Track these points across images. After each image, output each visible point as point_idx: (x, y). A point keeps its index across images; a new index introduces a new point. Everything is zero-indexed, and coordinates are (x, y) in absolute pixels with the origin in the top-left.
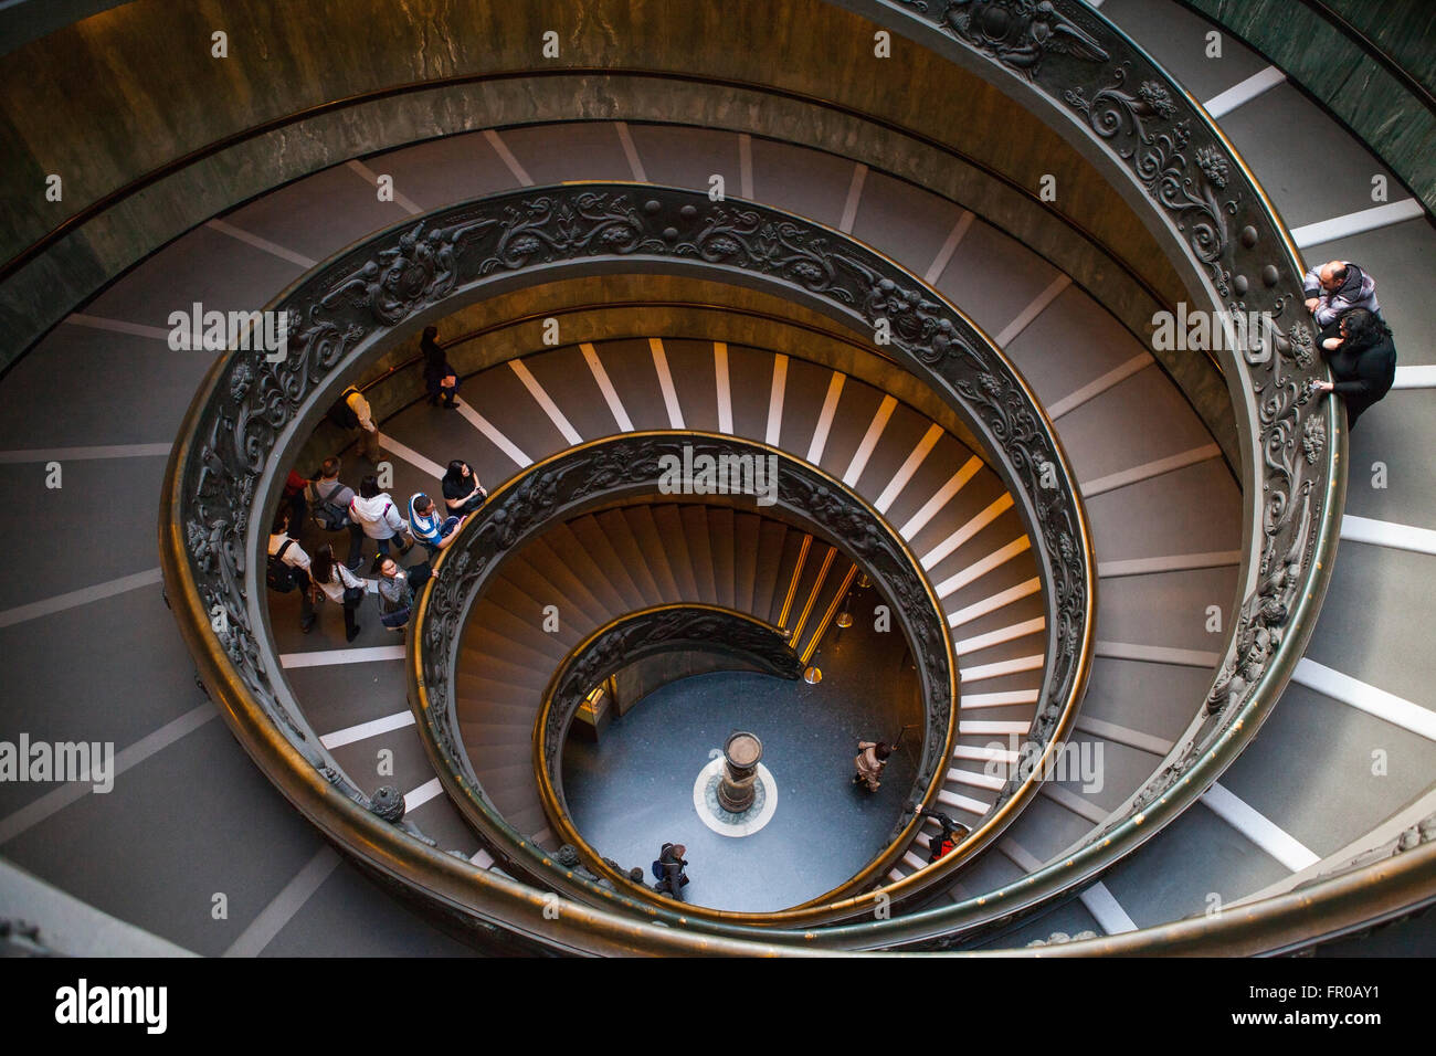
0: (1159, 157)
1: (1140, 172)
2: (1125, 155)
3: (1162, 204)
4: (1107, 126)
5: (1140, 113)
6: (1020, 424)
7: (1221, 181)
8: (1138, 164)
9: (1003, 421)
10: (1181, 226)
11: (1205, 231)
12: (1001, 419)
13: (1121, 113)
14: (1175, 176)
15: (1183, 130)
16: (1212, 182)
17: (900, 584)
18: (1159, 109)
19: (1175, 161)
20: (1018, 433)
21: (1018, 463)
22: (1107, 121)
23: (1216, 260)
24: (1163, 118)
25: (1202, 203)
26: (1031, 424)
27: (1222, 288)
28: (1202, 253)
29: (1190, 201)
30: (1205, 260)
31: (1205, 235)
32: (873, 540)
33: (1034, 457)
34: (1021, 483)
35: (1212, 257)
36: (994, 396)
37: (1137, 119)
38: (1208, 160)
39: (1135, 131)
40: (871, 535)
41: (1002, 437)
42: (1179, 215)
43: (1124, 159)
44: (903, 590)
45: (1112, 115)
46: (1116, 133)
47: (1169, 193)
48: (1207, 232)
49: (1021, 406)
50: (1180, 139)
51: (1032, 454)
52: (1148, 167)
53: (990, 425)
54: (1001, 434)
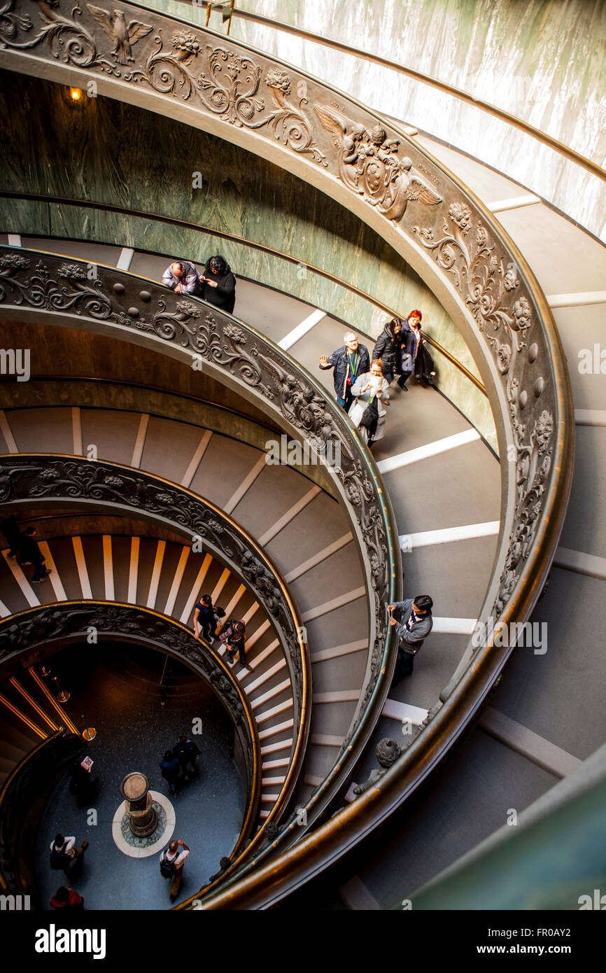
0: (204, 338)
1: (198, 351)
2: (185, 345)
3: (216, 362)
4: (168, 333)
5: (183, 320)
6: (193, 511)
7: (243, 340)
8: (195, 348)
9: (183, 515)
10: (233, 372)
11: (246, 369)
12: (181, 514)
13: (172, 323)
14: (216, 345)
15: (210, 320)
16: (238, 342)
17: (169, 638)
18: (192, 314)
19: (213, 337)
20: (195, 516)
21: (203, 533)
22: (166, 330)
23: (259, 382)
24: (195, 318)
25: (238, 355)
26: (199, 507)
27: (269, 395)
28: (250, 381)
29: (232, 357)
30: (253, 384)
31: (248, 371)
32: (63, 619)
33: (210, 524)
34: (209, 543)
35: (256, 381)
36: (170, 504)
37: (182, 323)
38: (231, 332)
39: (184, 330)
40: (59, 618)
41: (186, 524)
42: (229, 366)
43: (185, 347)
44: (172, 640)
45: (167, 327)
46: (175, 334)
47: (218, 355)
48: (247, 369)
49: (189, 501)
50: (211, 325)
51: (208, 523)
52: (200, 345)
53: (176, 520)
54: (185, 522)
